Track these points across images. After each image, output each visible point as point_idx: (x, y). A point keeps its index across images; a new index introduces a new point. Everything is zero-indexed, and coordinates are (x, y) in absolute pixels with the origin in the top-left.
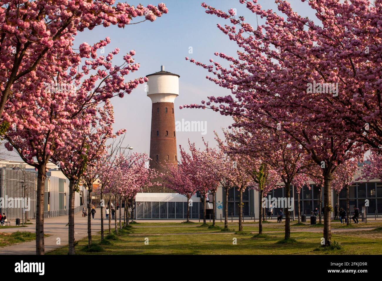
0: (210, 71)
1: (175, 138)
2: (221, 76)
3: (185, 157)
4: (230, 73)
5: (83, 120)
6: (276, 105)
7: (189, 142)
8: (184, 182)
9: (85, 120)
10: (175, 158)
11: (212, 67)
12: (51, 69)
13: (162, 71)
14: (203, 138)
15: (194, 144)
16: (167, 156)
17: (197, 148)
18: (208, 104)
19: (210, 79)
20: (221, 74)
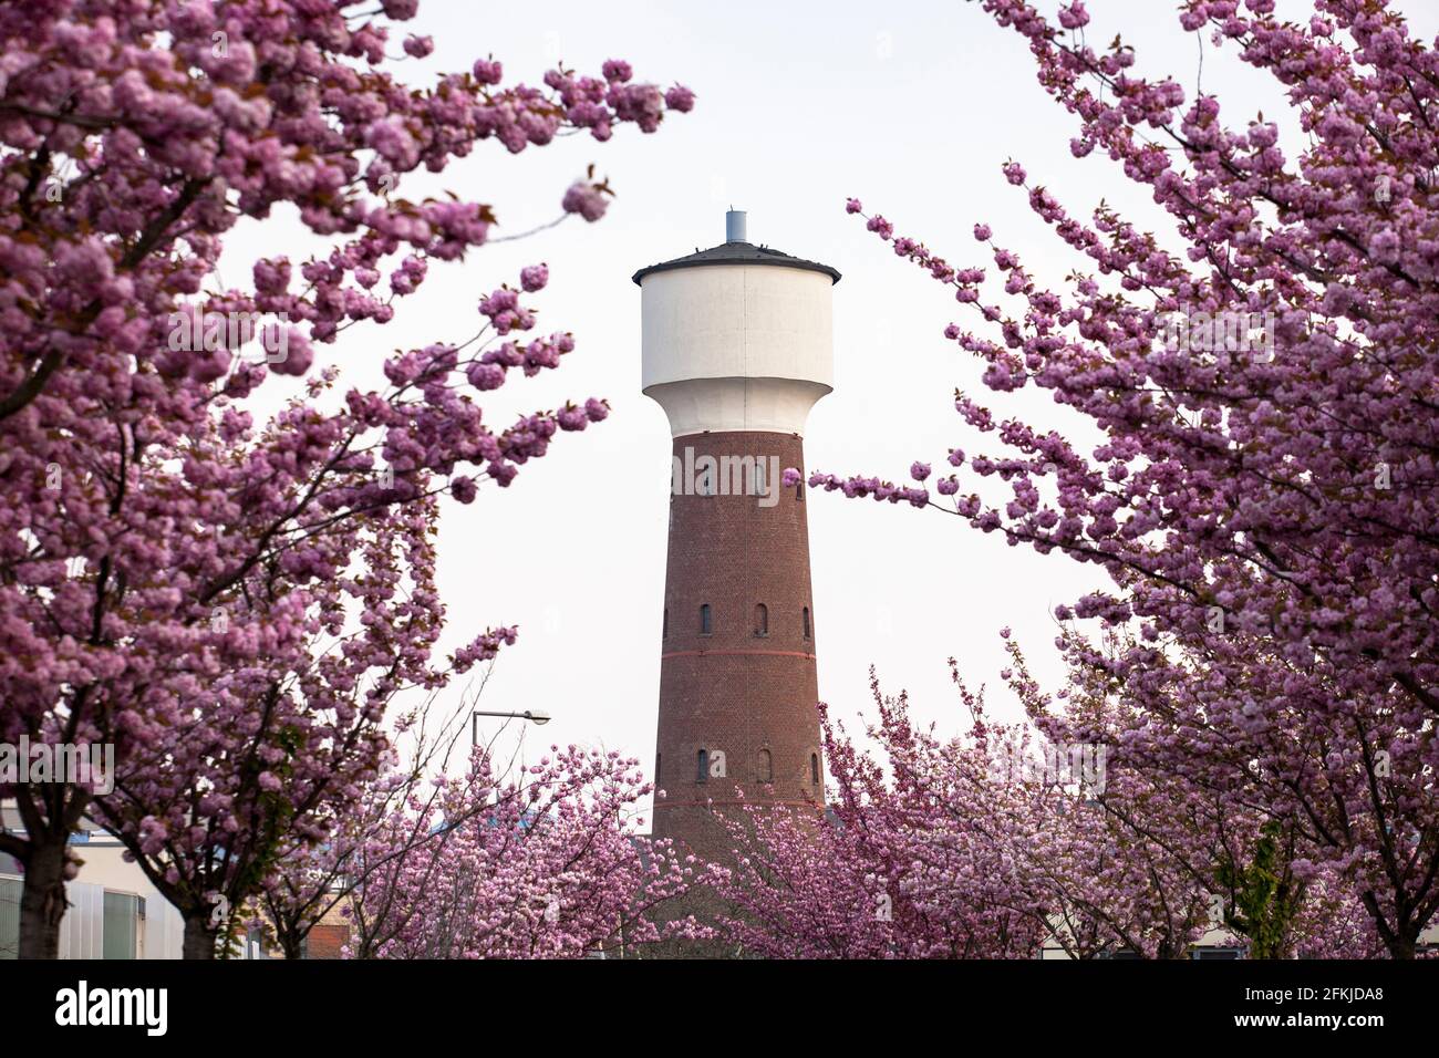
0: (964, 298)
1: (810, 649)
2: (1023, 333)
3: (850, 772)
4: (1075, 323)
5: (262, 628)
6: (1277, 526)
7: (875, 685)
8: (848, 920)
9: (271, 630)
10: (809, 769)
11: (978, 279)
12: (109, 390)
13: (731, 245)
14: (952, 662)
15: (904, 697)
16: (764, 756)
17: (918, 724)
18: (948, 488)
19: (966, 342)
20: (1021, 322)
